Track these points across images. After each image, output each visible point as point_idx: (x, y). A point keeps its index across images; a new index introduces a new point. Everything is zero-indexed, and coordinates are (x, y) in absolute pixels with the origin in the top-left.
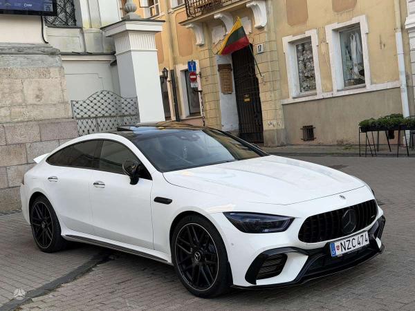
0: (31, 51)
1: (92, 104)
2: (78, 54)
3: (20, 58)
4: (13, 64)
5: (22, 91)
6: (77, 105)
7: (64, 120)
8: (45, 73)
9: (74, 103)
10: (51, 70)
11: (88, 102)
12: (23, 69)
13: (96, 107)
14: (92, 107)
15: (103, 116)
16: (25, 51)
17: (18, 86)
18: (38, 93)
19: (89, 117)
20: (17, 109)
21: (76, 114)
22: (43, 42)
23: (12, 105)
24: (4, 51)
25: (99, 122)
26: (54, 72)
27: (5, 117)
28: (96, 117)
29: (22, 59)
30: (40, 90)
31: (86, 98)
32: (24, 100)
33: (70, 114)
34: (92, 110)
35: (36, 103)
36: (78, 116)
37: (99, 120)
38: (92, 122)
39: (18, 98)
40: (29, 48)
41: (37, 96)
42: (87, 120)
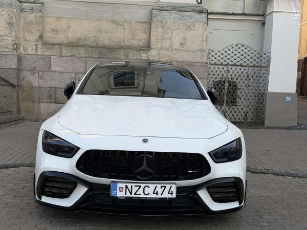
0: (183, 9)
1: (226, 54)
2: (234, 14)
3: (175, 15)
4: (168, 18)
5: (171, 39)
6: (212, 54)
7: (199, 64)
8: (191, 27)
9: (210, 51)
10: (197, 24)
11: (223, 52)
12: (174, 22)
13: (228, 57)
14: (226, 56)
15: (235, 65)
16: (179, 9)
17: (168, 35)
18: (182, 42)
19: (222, 64)
20: (164, 52)
21: (210, 60)
22: (197, 3)
23: (161, 49)
24: (163, 8)
25: (229, 69)
26: (199, 26)
27: (154, 56)
28: (227, 65)
29: (176, 15)
30: (185, 39)
31: (222, 49)
32: (171, 46)
33: (205, 60)
34: (225, 59)
35: (180, 49)
36: (212, 62)
37: (229, 67)
38: (223, 68)
39: (167, 44)
40: (183, 7)
41: (182, 44)
42: (219, 66)
